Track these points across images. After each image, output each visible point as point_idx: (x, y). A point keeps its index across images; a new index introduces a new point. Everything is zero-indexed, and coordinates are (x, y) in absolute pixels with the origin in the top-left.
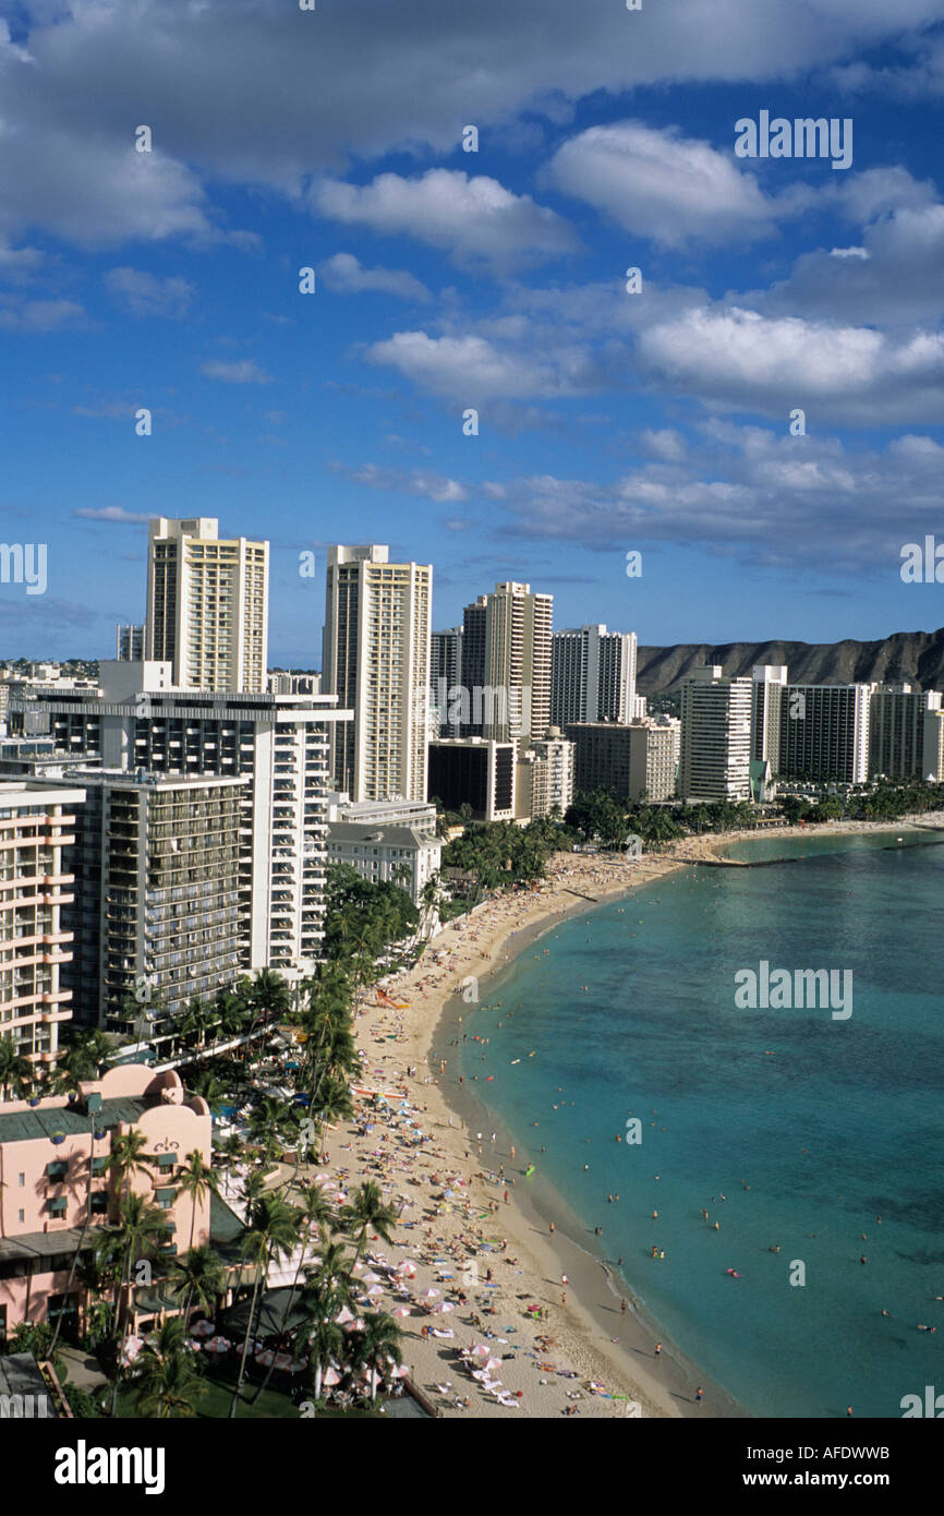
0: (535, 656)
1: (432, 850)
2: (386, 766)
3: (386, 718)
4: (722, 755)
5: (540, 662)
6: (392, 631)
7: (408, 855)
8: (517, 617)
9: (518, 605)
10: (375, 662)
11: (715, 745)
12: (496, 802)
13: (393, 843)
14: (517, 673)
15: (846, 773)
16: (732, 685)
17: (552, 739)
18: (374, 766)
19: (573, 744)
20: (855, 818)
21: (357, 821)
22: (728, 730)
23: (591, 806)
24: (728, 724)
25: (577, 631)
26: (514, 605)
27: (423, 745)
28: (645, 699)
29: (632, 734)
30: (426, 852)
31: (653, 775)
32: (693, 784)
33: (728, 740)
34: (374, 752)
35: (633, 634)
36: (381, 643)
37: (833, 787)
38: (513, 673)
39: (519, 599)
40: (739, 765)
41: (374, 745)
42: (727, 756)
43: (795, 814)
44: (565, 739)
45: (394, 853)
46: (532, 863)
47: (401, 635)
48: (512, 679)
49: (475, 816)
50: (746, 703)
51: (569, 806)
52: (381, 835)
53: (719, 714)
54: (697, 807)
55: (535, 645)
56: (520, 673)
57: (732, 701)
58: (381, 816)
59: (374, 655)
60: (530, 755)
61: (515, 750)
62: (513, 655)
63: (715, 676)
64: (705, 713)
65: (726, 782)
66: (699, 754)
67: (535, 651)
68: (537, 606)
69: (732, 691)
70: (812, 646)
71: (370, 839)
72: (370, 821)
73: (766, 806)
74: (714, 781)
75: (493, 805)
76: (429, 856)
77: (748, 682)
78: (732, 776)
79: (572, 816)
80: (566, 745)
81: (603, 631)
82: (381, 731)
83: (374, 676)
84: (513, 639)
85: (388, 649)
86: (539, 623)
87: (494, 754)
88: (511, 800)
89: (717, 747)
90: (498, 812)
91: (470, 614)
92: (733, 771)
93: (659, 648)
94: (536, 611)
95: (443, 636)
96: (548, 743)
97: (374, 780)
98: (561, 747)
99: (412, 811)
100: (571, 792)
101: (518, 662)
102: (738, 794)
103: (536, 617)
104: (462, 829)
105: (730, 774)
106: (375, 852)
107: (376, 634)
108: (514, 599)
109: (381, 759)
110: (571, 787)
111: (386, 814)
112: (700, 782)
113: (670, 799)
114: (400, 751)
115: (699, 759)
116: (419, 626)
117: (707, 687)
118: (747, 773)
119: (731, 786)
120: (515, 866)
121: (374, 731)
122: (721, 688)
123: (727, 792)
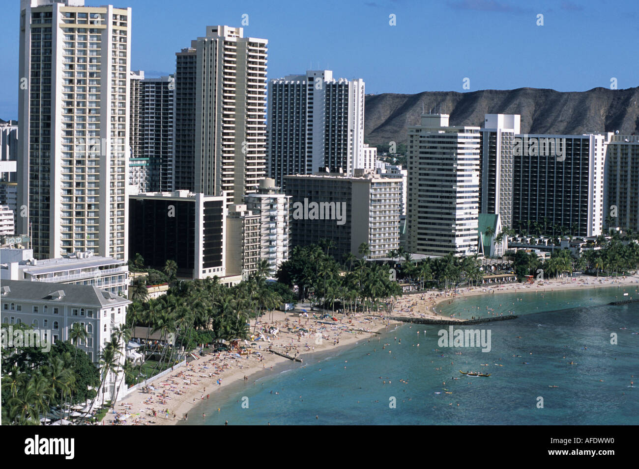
0: (249, 104)
1: (116, 309)
2: (83, 221)
3: (83, 170)
4: (450, 208)
5: (254, 110)
6: (88, 78)
7: (90, 314)
8: (229, 62)
9: (230, 50)
10: (70, 111)
11: (441, 197)
12: (204, 259)
13: (74, 302)
14: (229, 122)
15: (580, 226)
16: (459, 135)
17: (266, 191)
18: (70, 221)
19: (289, 197)
20: (587, 273)
21: (41, 280)
22: (456, 181)
23: (304, 263)
24: (455, 176)
25: (302, 78)
26: (226, 49)
27: (123, 198)
28: (375, 149)
29: (353, 186)
30: (109, 312)
31: (375, 229)
32: (419, 239)
33: (455, 192)
34: (70, 206)
35: (361, 80)
36: (76, 91)
37: (566, 240)
38: (225, 122)
39: (231, 44)
40: (467, 219)
41: (70, 199)
42: (455, 209)
43: (524, 270)
44: (280, 192)
45: (76, 313)
46: (234, 323)
47: (98, 82)
48: (224, 128)
49: (180, 274)
50: (474, 154)
51: (283, 263)
52: (62, 294)
53: (447, 164)
54: (421, 263)
55: (249, 92)
56: (233, 122)
57: (459, 151)
58: (66, 273)
59: (69, 103)
60: (242, 208)
61: (225, 203)
62: (225, 103)
63: (442, 125)
64: (432, 164)
65: (454, 236)
66: (427, 207)
67: (249, 98)
68: (250, 50)
69: (459, 140)
70: (563, 93)
71: (50, 298)
72: (55, 279)
73: (495, 261)
74: (442, 235)
75: (201, 262)
76: (113, 315)
77: (476, 131)
78: (460, 230)
79: (287, 273)
80: (281, 198)
81: (329, 77)
82: (78, 184)
83: (70, 125)
84: (225, 85)
85: (84, 97)
86: (253, 69)
87: (202, 208)
88: (221, 257)
89: (444, 200)
90: (207, 269)
91: (183, 60)
92: (461, 225)
93: (404, 96)
94: (250, 56)
95: (158, 83)
96: (262, 196)
97: (70, 236)
98: (275, 199)
99: (101, 268)
100: (286, 248)
101: (230, 110)
102: (466, 249)
103: (250, 62)
104: (166, 287)
105: (458, 227)
106: (56, 311)
107: (71, 81)
108: (226, 43)
109: (78, 213)
110: (287, 242)
111: (72, 272)
112: (427, 237)
113: (393, 254)
114: (98, 206)
115: (426, 212)
116: (118, 72)
117: (434, 137)
118: (477, 226)
119: (459, 241)
120: (216, 325)
121: (70, 184)
122: (448, 137)
123: (455, 247)
